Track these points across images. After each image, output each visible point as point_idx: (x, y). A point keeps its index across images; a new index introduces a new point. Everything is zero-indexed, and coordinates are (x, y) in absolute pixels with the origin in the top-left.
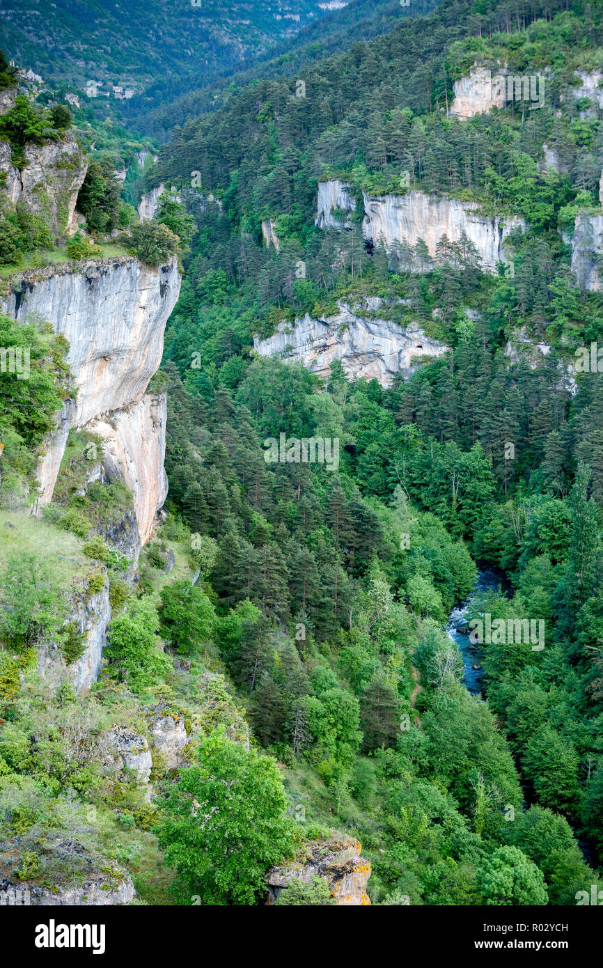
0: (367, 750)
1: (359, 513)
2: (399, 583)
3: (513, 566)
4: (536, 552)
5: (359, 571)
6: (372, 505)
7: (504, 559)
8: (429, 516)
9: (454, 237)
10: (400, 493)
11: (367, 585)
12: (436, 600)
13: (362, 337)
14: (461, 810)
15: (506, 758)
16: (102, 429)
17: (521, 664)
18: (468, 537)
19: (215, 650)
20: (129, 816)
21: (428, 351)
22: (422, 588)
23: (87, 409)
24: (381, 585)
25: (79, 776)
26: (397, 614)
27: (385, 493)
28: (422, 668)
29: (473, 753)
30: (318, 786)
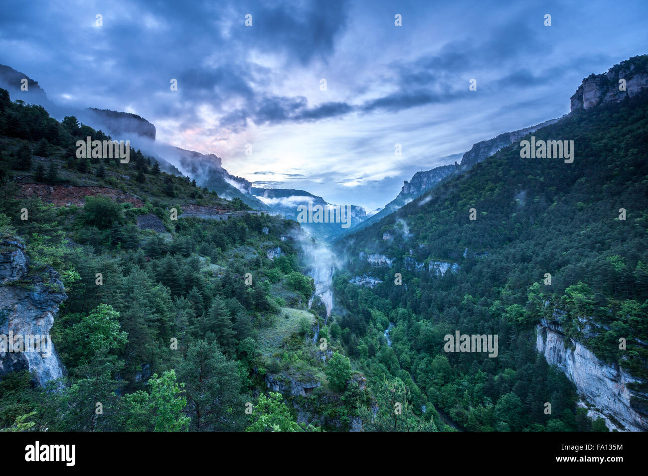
0: (370, 357)
1: (367, 311)
2: (375, 325)
3: (397, 322)
4: (400, 319)
5: (368, 323)
6: (370, 310)
7: (395, 320)
8: (380, 312)
9: (383, 261)
10: (375, 308)
11: (369, 325)
12: (382, 328)
13: (368, 279)
14: (388, 370)
15: (396, 359)
16: (321, 295)
17: (399, 341)
18: (388, 316)
19: (341, 337)
20: (320, 369)
21: (379, 282)
22: (379, 325)
23: (318, 292)
24: (372, 325)
25: (312, 360)
26: (375, 331)
27: (372, 308)
28: (380, 341)
29: (390, 358)
30: (360, 364)
